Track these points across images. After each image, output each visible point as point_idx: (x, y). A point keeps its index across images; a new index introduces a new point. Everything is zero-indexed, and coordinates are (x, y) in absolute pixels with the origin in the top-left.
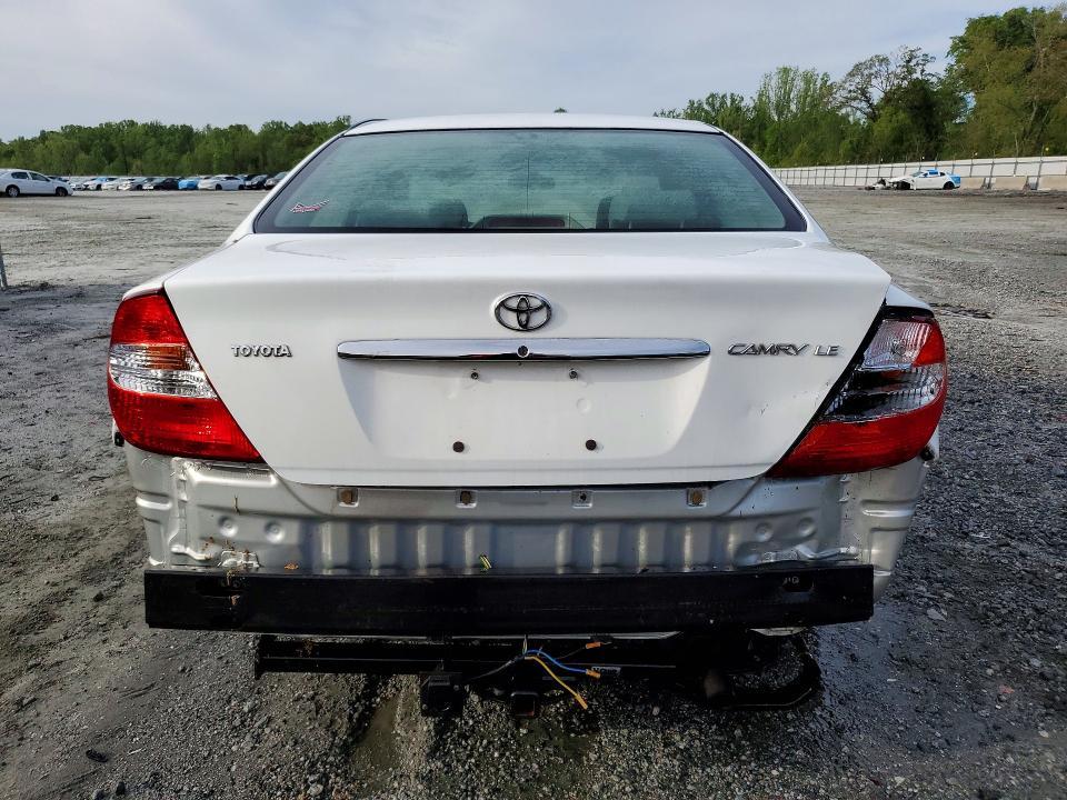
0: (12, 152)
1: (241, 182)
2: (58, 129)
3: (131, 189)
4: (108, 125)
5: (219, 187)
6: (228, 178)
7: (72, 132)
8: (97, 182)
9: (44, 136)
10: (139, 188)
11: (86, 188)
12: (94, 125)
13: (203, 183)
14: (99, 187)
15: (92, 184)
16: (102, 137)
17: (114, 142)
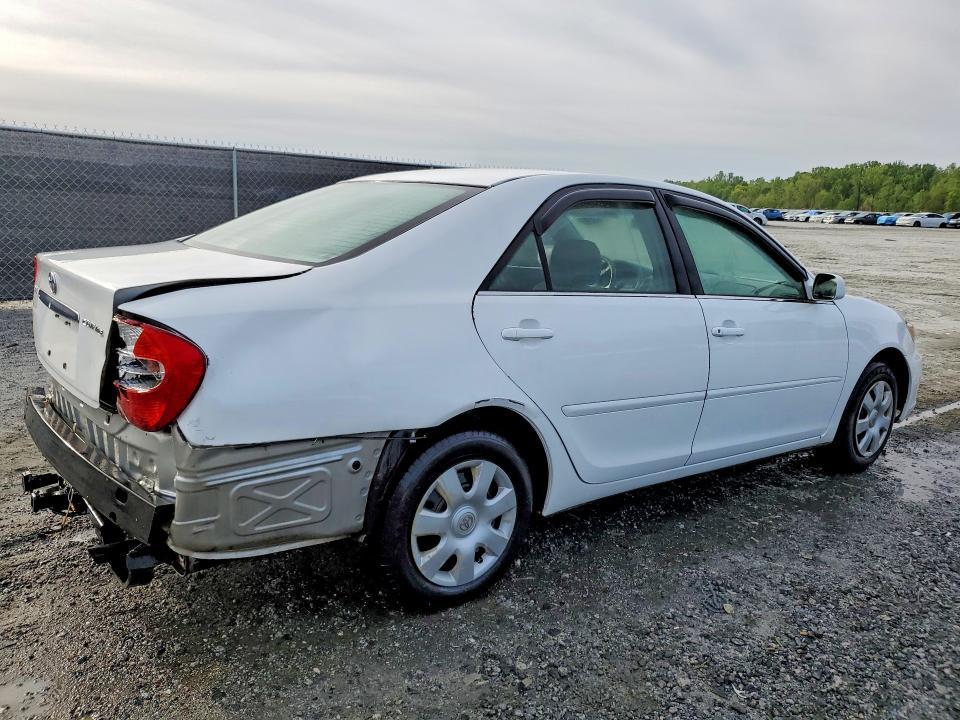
0: (769, 189)
1: (945, 220)
2: (810, 171)
3: (834, 223)
4: (854, 166)
5: (917, 224)
6: (929, 216)
7: (820, 172)
8: (807, 215)
9: (798, 176)
10: (841, 221)
11: (797, 220)
12: (841, 166)
13: (902, 219)
14: (807, 219)
15: (802, 217)
16: (845, 176)
17: (853, 181)
